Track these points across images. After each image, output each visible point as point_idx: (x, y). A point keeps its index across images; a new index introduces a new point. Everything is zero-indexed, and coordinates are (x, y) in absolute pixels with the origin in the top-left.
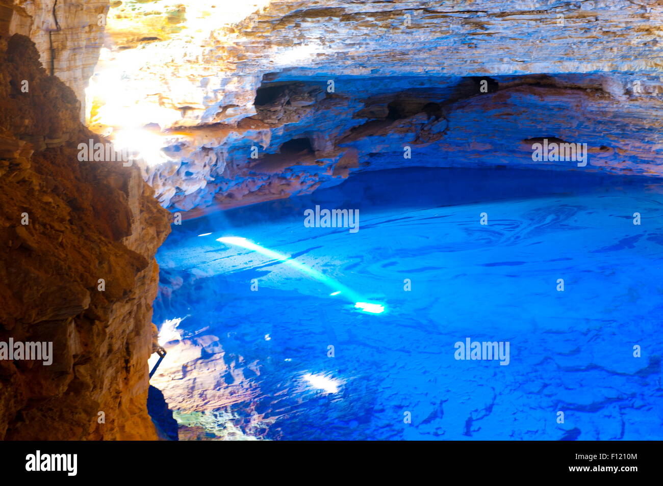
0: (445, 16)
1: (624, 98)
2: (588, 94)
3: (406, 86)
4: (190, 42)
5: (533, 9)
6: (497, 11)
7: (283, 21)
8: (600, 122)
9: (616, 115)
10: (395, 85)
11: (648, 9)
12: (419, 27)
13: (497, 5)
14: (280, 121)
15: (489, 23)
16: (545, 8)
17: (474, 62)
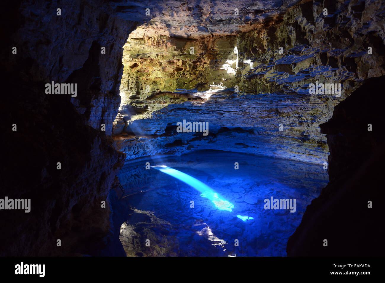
0: (212, 111)
1: (258, 134)
2: (249, 133)
5: (234, 111)
6: (226, 111)
7: (172, 110)
11: (262, 112)
12: (206, 113)
13: (225, 109)
14: (172, 135)
15: (224, 113)
16: (237, 111)
17: (221, 123)
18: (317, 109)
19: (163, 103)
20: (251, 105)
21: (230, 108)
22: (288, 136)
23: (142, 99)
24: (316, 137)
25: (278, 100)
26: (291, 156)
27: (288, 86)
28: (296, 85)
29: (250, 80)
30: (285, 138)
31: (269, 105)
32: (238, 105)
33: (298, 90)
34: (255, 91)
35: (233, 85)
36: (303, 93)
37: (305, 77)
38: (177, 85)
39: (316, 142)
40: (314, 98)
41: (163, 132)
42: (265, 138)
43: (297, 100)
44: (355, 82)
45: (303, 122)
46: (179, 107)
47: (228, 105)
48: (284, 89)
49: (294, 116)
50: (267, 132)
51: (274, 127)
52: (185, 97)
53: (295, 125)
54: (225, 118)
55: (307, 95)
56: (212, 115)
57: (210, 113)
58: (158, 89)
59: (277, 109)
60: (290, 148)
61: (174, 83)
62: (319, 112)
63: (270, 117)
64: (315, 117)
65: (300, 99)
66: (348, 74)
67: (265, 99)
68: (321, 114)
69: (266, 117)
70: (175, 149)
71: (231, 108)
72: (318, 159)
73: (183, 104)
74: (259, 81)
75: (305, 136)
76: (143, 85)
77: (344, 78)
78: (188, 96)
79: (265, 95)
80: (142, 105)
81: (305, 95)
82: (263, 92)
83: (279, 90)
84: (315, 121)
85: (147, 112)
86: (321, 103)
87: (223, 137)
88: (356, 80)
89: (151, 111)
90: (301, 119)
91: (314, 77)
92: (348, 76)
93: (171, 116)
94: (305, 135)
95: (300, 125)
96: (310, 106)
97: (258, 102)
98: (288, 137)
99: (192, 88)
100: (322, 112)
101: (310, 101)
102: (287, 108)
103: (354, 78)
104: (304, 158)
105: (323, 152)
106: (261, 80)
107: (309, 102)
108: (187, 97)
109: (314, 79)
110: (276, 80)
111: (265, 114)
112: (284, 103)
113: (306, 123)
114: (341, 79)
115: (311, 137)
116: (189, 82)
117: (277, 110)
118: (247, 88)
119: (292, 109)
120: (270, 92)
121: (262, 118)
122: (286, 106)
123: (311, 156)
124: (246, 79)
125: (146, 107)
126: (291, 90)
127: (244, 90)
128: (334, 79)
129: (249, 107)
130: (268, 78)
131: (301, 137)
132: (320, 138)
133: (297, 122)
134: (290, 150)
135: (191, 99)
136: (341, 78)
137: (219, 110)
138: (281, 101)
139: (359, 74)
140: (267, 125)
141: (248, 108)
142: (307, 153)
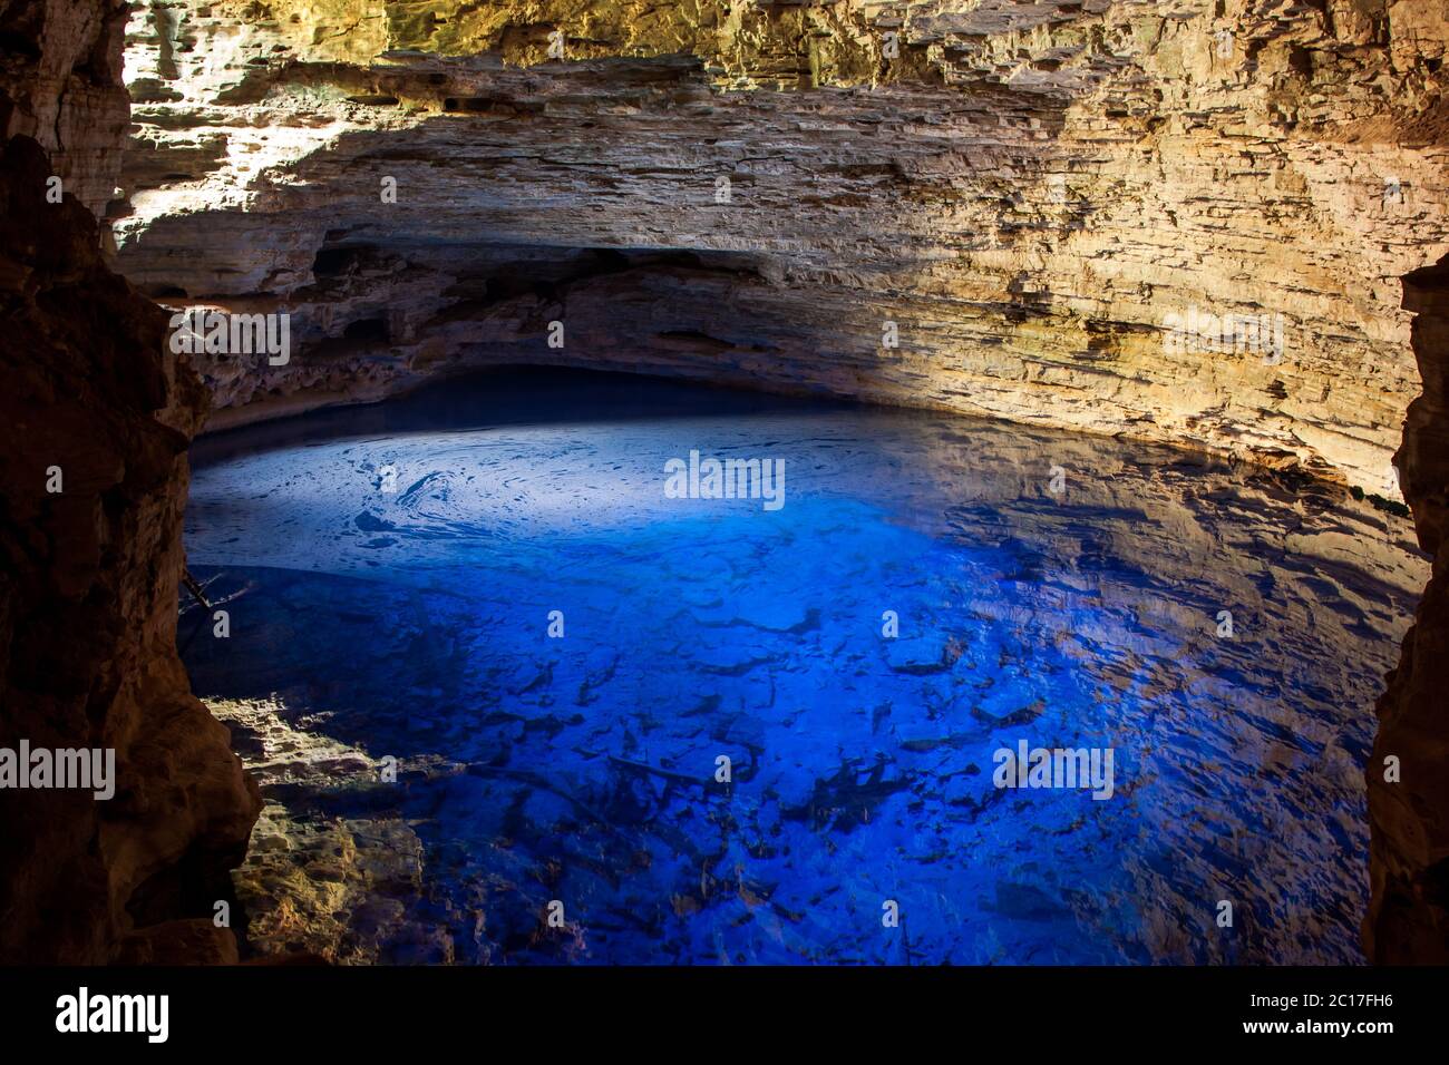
0: (565, 168)
1: (784, 285)
2: (739, 278)
3: (511, 256)
4: (231, 183)
5: (676, 166)
6: (632, 166)
7: (358, 162)
8: (754, 315)
9: (774, 307)
10: (496, 255)
11: (816, 176)
12: (533, 180)
13: (632, 158)
14: (346, 295)
15: (620, 181)
16: (691, 166)
17: (601, 229)
18: (1093, 169)
19: (312, 126)
20: (768, 140)
21: (658, 151)
22: (943, 293)
23: (191, 100)
24: (1084, 301)
25: (905, 118)
26: (945, 392)
27: (966, 53)
28: (1008, 46)
29: (776, 16)
30: (926, 305)
31: (854, 143)
32: (697, 140)
33: (1016, 72)
34: (800, 72)
35: (685, 38)
36: (1035, 90)
37: (1057, 14)
38: (395, 27)
39: (1081, 325)
40: (1087, 116)
41: (302, 278)
42: (819, 306)
43: (1003, 122)
44: (1318, 54)
45: (1019, 227)
46: (394, 145)
47: (648, 139)
48: (947, 67)
49: (982, 199)
50: (835, 277)
51: (871, 252)
52: (428, 95)
53: (981, 244)
54: (626, 205)
55: (1055, 100)
56: (562, 189)
57: (552, 179)
58: (282, 49)
59: (892, 160)
60: (948, 353)
61: (368, 18)
62: (1104, 184)
63: (854, 201)
64: (1086, 207)
65: (1021, 114)
66: (1287, 13)
67: (843, 111)
68: (1118, 190)
69: (838, 200)
70: (354, 367)
71: (662, 151)
72: (1082, 404)
73: (419, 130)
74: (821, 22)
75: (1028, 296)
76: (195, 21)
77: (1262, 32)
78: (443, 87)
79: (851, 94)
80: (193, 135)
81: (1041, 96)
82: (843, 76)
83: (922, 68)
84: (1083, 224)
85: (223, 170)
86: (1120, 137)
87: (597, 299)
88: (1320, 44)
89: (245, 169)
90: (1015, 213)
91: (1101, 14)
92: (1287, 24)
93: (351, 192)
94: (1027, 289)
95: (1008, 244)
96: (1065, 153)
97: (803, 125)
98: (939, 302)
99: (474, 44)
100: (1121, 183)
101: (1067, 127)
102: (945, 160)
103: (1315, 33)
104: (1015, 403)
105: (1109, 373)
106: (833, 17)
107: (1062, 135)
108: (441, 93)
109: (1098, 21)
110: (912, 21)
111: (831, 185)
112: (936, 133)
113: (1037, 235)
114: (1252, 32)
115: (1056, 299)
116: (459, 17)
117: (893, 168)
118: (763, 53)
119: (968, 164)
120: (880, 80)
121: (815, 202)
122: (941, 149)
123: (1050, 390)
124: (754, 8)
125: (218, 147)
126: (980, 72)
127: (748, 64)
128: (1212, 33)
129: (752, 152)
130: (871, 5)
131: (1008, 299)
132: (1102, 307)
133: (992, 230)
134: (945, 365)
135: (461, 104)
136: (1248, 30)
137: (596, 165)
138: (920, 121)
139: (1339, 18)
140: (838, 242)
141: (749, 155)
142: (1028, 379)
